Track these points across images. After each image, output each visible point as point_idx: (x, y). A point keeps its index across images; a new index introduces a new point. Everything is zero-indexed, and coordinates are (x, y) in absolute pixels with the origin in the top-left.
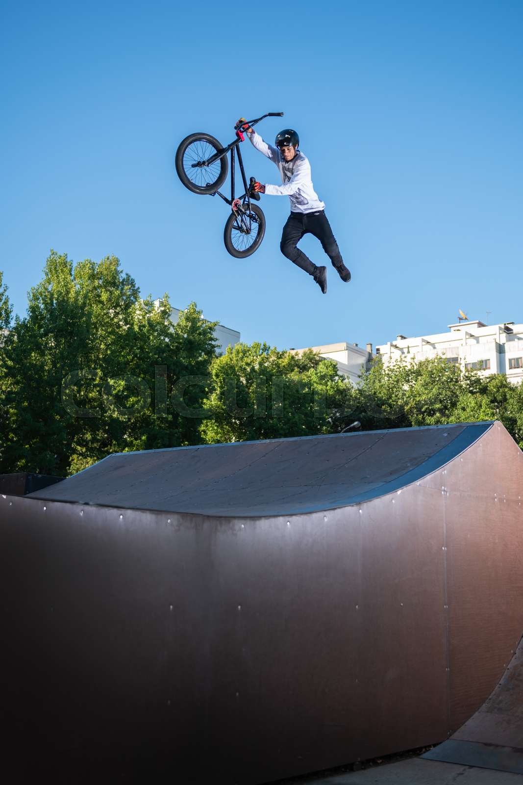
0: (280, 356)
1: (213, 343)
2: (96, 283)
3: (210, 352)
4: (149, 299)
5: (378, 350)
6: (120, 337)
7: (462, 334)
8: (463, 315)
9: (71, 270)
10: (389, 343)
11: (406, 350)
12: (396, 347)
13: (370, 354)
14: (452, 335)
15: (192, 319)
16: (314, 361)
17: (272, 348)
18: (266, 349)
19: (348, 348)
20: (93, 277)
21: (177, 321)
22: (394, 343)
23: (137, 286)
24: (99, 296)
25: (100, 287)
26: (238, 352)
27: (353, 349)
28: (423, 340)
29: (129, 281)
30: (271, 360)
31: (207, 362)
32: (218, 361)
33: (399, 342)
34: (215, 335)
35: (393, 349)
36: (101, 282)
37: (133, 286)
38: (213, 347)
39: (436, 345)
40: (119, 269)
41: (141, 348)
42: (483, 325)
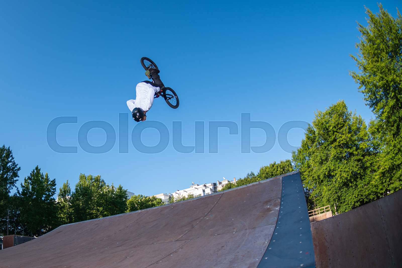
0: (146, 198)
1: (126, 195)
2: (93, 181)
3: (126, 198)
4: (108, 185)
5: (172, 194)
6: (100, 195)
7: (193, 188)
8: (193, 183)
9: (86, 178)
10: (175, 192)
11: (179, 194)
12: (177, 193)
13: (170, 196)
14: (191, 188)
15: (120, 188)
16: (155, 199)
17: (143, 196)
18: (142, 196)
19: (164, 195)
20: (91, 179)
21: (116, 190)
22: (176, 192)
23: (105, 182)
24: (94, 184)
25: (94, 182)
26: (134, 198)
27: (165, 195)
28: (184, 191)
29: (103, 181)
30: (143, 199)
31: (125, 201)
32: (129, 201)
33: (177, 192)
34: (127, 193)
35: (176, 194)
36: (94, 180)
37: (104, 182)
38: (127, 196)
39: (187, 192)
40: (101, 178)
41: (107, 198)
42: (199, 185)
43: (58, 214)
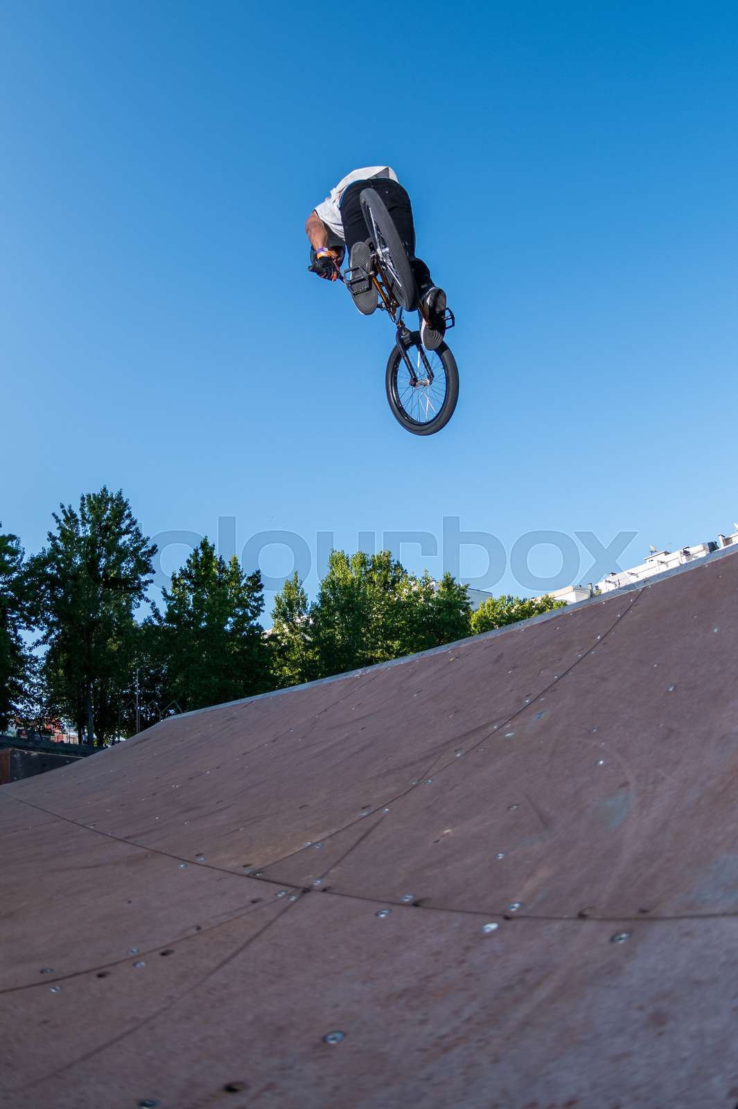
0: (522, 603)
1: (467, 601)
2: (369, 568)
3: (466, 609)
4: (412, 575)
5: (597, 587)
6: (392, 607)
7: (655, 563)
8: (653, 549)
9: (348, 561)
10: (604, 580)
11: (617, 583)
12: (610, 582)
13: (591, 591)
14: (648, 564)
15: (449, 583)
16: (549, 602)
17: (515, 598)
18: (510, 599)
19: (575, 589)
20: (363, 564)
21: (437, 585)
22: (608, 580)
23: (404, 569)
24: (371, 578)
25: (371, 570)
26: (489, 606)
27: (578, 589)
28: (628, 573)
29: (398, 566)
30: (515, 607)
31: (467, 617)
32: (474, 615)
33: (611, 578)
34: (468, 594)
35: (608, 584)
36: (371, 567)
37: (402, 569)
38: (468, 604)
39: (639, 575)
40: (392, 559)
41: (411, 613)
42: (669, 554)
43: (274, 669)
